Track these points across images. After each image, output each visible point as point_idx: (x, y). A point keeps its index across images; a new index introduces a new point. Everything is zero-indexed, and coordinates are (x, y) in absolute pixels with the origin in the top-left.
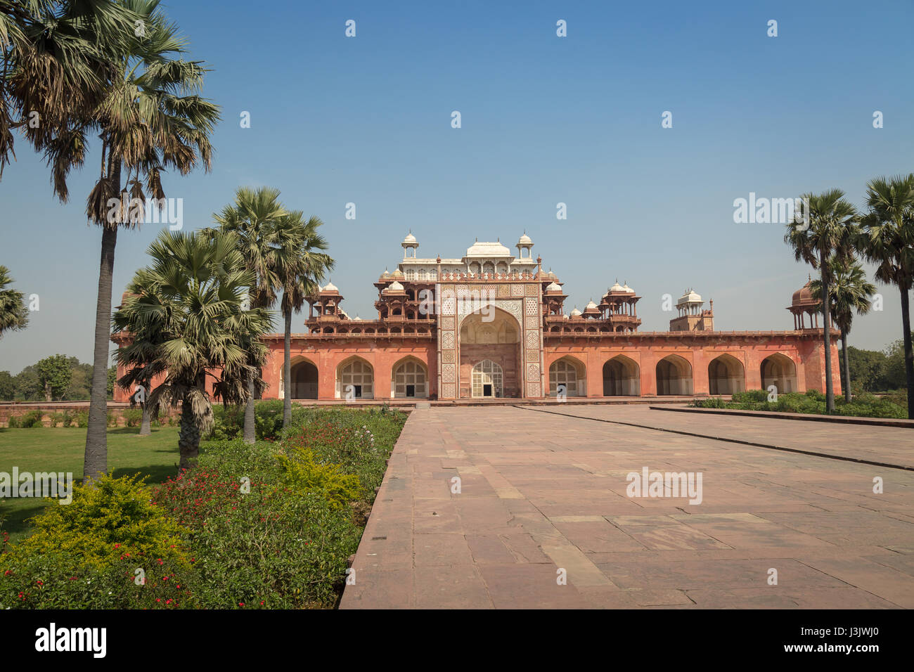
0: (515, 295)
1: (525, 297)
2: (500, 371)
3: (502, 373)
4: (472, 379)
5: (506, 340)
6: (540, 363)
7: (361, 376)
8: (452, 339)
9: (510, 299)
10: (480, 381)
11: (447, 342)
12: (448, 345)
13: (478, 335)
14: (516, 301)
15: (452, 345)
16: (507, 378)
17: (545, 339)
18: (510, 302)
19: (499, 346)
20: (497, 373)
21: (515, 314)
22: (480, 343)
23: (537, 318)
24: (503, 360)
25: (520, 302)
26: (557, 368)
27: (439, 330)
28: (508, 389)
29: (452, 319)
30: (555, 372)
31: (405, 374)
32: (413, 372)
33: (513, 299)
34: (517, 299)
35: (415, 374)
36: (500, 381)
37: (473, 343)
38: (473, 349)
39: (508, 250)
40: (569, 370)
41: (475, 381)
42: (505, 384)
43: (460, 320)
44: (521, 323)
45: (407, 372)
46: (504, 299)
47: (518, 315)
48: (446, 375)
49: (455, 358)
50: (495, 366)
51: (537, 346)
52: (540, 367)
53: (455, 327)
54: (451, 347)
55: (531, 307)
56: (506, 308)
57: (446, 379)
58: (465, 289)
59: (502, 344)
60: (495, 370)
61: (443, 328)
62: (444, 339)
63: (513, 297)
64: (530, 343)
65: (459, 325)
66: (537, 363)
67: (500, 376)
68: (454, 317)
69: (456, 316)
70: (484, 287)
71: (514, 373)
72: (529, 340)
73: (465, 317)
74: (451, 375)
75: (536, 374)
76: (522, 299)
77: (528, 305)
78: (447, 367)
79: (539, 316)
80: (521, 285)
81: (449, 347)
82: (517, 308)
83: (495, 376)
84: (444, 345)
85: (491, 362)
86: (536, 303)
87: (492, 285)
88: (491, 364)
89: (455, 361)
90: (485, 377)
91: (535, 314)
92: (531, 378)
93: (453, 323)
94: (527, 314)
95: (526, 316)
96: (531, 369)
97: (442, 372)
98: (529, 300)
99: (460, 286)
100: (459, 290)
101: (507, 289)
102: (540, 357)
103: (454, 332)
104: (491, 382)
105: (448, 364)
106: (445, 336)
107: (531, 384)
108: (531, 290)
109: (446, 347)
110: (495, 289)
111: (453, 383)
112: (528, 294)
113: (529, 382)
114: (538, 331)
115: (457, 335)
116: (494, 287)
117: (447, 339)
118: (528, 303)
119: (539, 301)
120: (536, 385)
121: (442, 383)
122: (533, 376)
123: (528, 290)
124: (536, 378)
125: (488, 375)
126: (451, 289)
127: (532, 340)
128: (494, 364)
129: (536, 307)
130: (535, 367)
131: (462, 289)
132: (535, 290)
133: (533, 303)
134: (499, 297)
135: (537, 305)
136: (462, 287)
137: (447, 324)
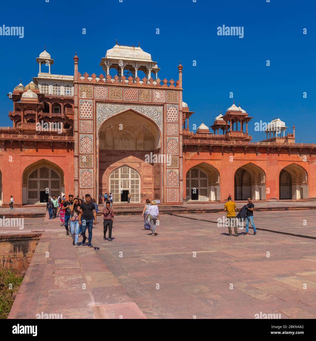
0: (156, 101)
1: (166, 103)
2: (137, 177)
3: (139, 179)
4: (110, 185)
5: (144, 148)
6: (179, 169)
8: (91, 143)
9: (151, 105)
10: (117, 187)
11: (85, 146)
12: (86, 149)
13: (116, 141)
14: (158, 107)
15: (89, 150)
16: (145, 184)
17: (184, 146)
18: (151, 108)
19: (137, 153)
20: (135, 179)
21: (155, 120)
22: (117, 149)
23: (177, 125)
24: (140, 166)
25: (161, 108)
26: (190, 176)
27: (76, 134)
28: (145, 195)
29: (90, 122)
30: (188, 179)
32: (47, 177)
33: (154, 105)
34: (158, 105)
36: (137, 187)
37: (110, 149)
38: (111, 155)
39: (150, 55)
40: (201, 177)
41: (112, 187)
42: (143, 189)
43: (99, 124)
44: (161, 129)
45: (41, 177)
46: (145, 105)
47: (158, 121)
48: (84, 180)
49: (93, 163)
50: (132, 172)
51: (177, 152)
52: (179, 173)
53: (93, 131)
54: (89, 151)
55: (171, 114)
56: (147, 114)
57: (84, 184)
58: (104, 91)
59: (139, 151)
60: (133, 176)
61: (81, 131)
62: (81, 142)
63: (155, 103)
64: (170, 150)
65: (98, 129)
66: (177, 169)
67: (137, 181)
68: (93, 120)
69: (94, 120)
70: (125, 91)
71: (151, 179)
72: (169, 146)
73: (104, 121)
74: (89, 180)
75: (175, 180)
76: (163, 105)
77: (169, 112)
78: (84, 171)
79: (179, 123)
80: (163, 92)
81: (87, 151)
82: (158, 114)
83: (133, 182)
84: (81, 149)
85: (128, 169)
86: (176, 109)
87: (134, 89)
88: (128, 170)
89: (94, 166)
90: (123, 182)
91: (175, 121)
92: (170, 184)
93: (91, 126)
94: (168, 121)
95: (167, 123)
96: (170, 175)
97: (79, 178)
98: (170, 107)
99: (100, 88)
100: (98, 92)
101: (149, 94)
102: (179, 164)
103: (92, 135)
104: (128, 187)
105: (86, 169)
106: (83, 139)
107: (170, 190)
108: (172, 97)
109: (84, 151)
110: (136, 93)
111: (92, 188)
112: (169, 100)
113: (168, 188)
114: (178, 138)
115: (96, 139)
116: (135, 91)
117: (84, 143)
118: (169, 109)
119: (179, 108)
120: (175, 190)
121: (79, 188)
122: (173, 182)
123: (169, 96)
124: (175, 184)
125: (126, 180)
126: (90, 90)
127: (172, 146)
128: (131, 170)
129: (176, 114)
130: (174, 173)
131: (101, 92)
132: (176, 97)
133: (174, 109)
134: (140, 102)
135: (177, 112)
136: (101, 89)
137: (85, 127)
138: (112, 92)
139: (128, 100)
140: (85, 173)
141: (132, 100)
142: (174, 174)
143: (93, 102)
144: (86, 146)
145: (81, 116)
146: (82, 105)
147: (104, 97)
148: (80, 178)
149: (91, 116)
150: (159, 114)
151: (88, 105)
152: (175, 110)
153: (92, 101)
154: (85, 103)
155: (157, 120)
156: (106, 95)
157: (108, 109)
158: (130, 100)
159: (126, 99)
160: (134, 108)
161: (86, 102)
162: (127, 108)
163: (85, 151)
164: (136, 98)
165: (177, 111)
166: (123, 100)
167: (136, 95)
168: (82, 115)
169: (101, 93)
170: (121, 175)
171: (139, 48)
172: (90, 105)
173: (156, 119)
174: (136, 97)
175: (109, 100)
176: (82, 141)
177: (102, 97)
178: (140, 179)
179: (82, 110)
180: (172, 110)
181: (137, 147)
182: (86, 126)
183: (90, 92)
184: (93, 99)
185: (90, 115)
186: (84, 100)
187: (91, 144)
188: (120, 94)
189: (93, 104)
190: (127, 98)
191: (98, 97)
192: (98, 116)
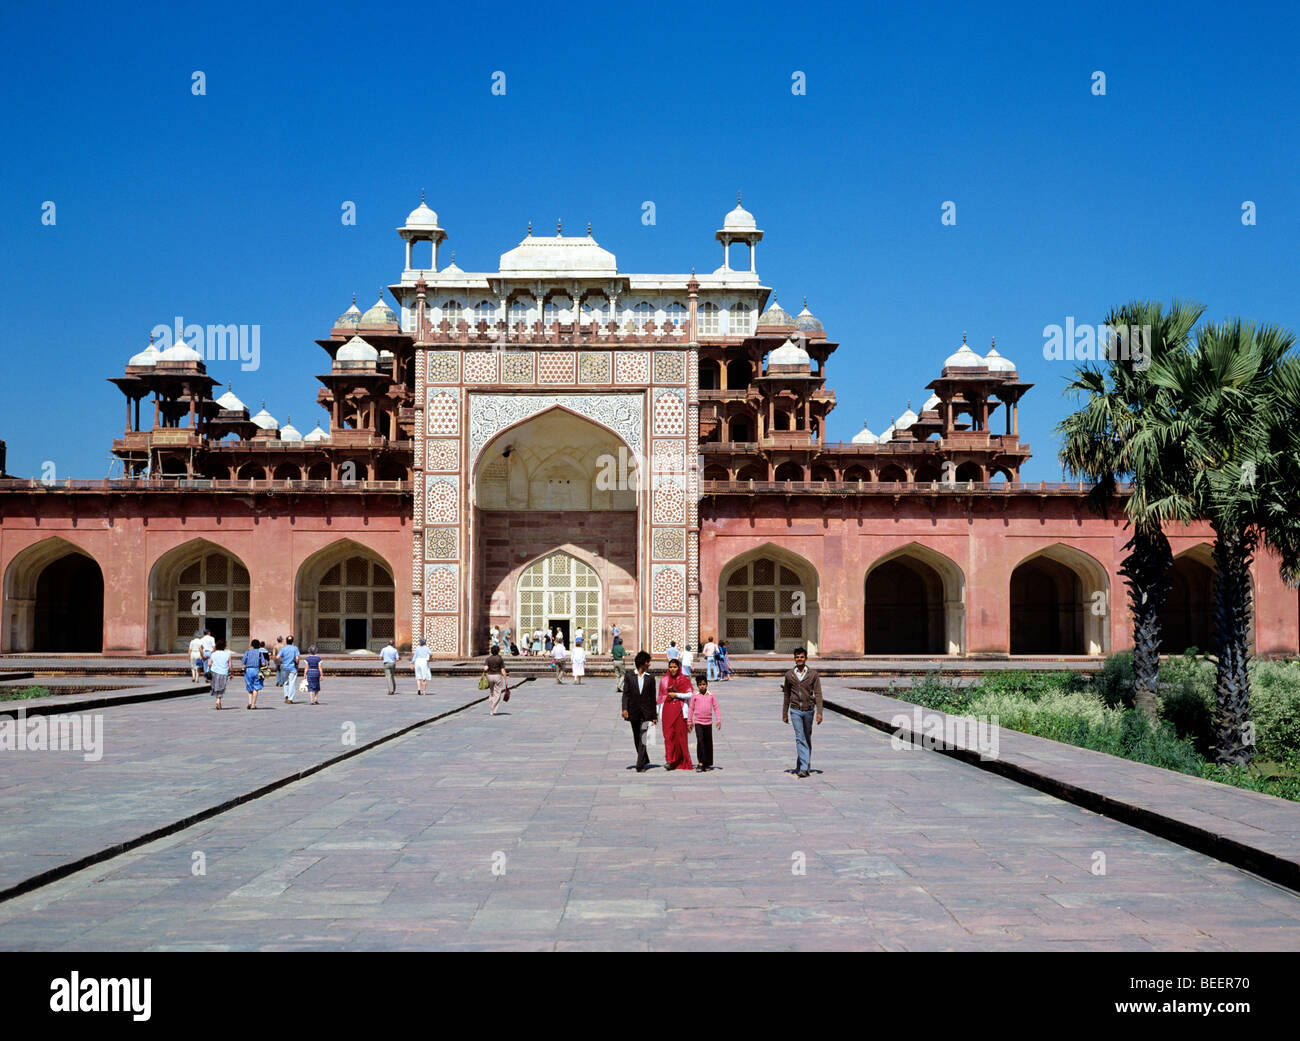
0: (623, 380)
1: (651, 386)
2: (593, 583)
3: (598, 589)
4: (519, 604)
5: (611, 502)
6: (687, 563)
7: (224, 594)
8: (454, 497)
9: (612, 392)
10: (538, 610)
11: (438, 505)
12: (442, 513)
13: (536, 486)
14: (629, 397)
15: (451, 516)
16: (613, 602)
17: (705, 501)
18: (612, 399)
19: (592, 518)
20: (587, 589)
21: (622, 432)
22: (540, 508)
23: (682, 443)
24: (601, 554)
25: (638, 399)
26: (751, 579)
27: (417, 476)
29: (453, 445)
30: (744, 589)
31: (342, 589)
32: (364, 583)
33: (620, 392)
34: (629, 392)
35: (370, 590)
36: (593, 611)
37: (521, 507)
38: (522, 524)
39: (612, 258)
40: (782, 582)
41: (525, 610)
42: (607, 619)
43: (476, 448)
46: (594, 392)
47: (631, 433)
48: (434, 592)
49: (458, 548)
50: (579, 570)
51: (680, 517)
52: (687, 574)
53: (461, 466)
54: (448, 519)
55: (666, 414)
56: (600, 416)
57: (435, 604)
58: (488, 363)
59: (599, 512)
60: (581, 582)
61: (429, 468)
62: (429, 497)
63: (620, 386)
64: (661, 511)
65: (472, 461)
66: (680, 563)
67: (593, 596)
68: (460, 438)
69: (464, 437)
70: (543, 359)
71: (632, 590)
72: (657, 501)
73: (489, 439)
74: (448, 592)
75: (676, 592)
76: (643, 391)
77: (659, 408)
78: (436, 570)
79: (687, 438)
80: (642, 355)
81: (445, 518)
82: (630, 415)
83: (580, 597)
84: (430, 513)
85: (569, 562)
86: (680, 401)
87: (564, 353)
88: (569, 566)
89: (460, 557)
90: (553, 598)
91: (676, 432)
92: (662, 604)
93: (456, 454)
94: (656, 432)
95: (652, 438)
96: (662, 580)
97: (422, 586)
98: (662, 396)
99: (478, 357)
100: (473, 367)
101: (604, 364)
102: (687, 548)
103: (457, 478)
104: (568, 612)
105: (441, 565)
106: (434, 489)
107: (661, 621)
108: (667, 367)
109: (436, 519)
110: (572, 363)
111: (454, 615)
112: (660, 377)
113: (655, 615)
115: (467, 487)
116: (569, 359)
117: (438, 497)
118: (658, 401)
119: (688, 398)
120: (676, 621)
121: (424, 614)
122: (669, 598)
123: (660, 367)
124: (676, 604)
125: (562, 592)
126: (453, 363)
127: (667, 502)
128: (578, 566)
129: (680, 414)
130: (672, 576)
131: (481, 365)
132: (679, 367)
133: (673, 401)
134: (581, 386)
135: (683, 408)
136: (481, 358)
137: (439, 456)
138: (508, 364)
139: (551, 381)
140: (438, 575)
141: (561, 381)
142: (674, 578)
143: (461, 391)
144: (441, 505)
145: (431, 430)
146: (433, 401)
147: (488, 379)
148: (426, 586)
149: (455, 430)
150: (633, 416)
151: (447, 402)
152: (676, 401)
153: (457, 390)
154: (440, 395)
155: (627, 431)
156: (493, 373)
157: (498, 409)
158: (556, 381)
159: (545, 381)
160: (565, 401)
161: (443, 394)
162: (548, 402)
163: (440, 518)
164: (569, 377)
165: (682, 404)
166: (536, 385)
167: (569, 368)
168: (433, 427)
169: (481, 369)
170: (550, 578)
171: (590, 240)
172: (454, 401)
173: (624, 430)
174: (572, 372)
175: (500, 385)
176: (431, 493)
177: (484, 377)
178: (601, 590)
179: (433, 414)
180: (669, 404)
181: (593, 500)
182: (443, 455)
183: (453, 366)
184: (461, 385)
185: (454, 427)
186: (439, 389)
187: (454, 501)
188: (530, 368)
189: (461, 397)
190: (548, 377)
191: (474, 378)
192: (473, 428)
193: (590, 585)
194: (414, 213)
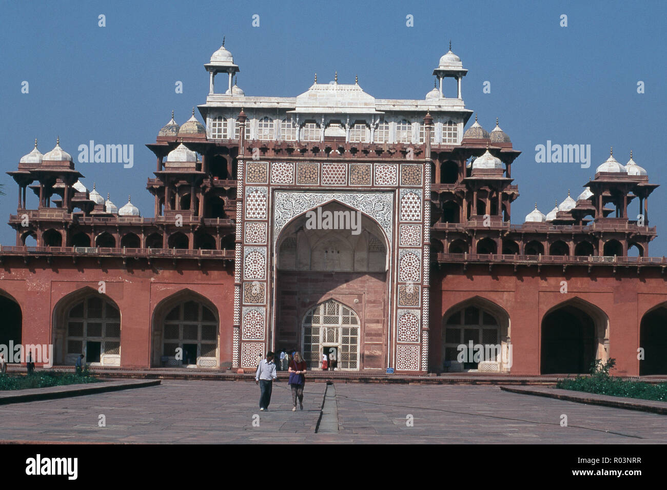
0: (380, 183)
1: (399, 187)
2: (354, 321)
3: (358, 326)
4: (303, 336)
5: (368, 267)
6: (421, 309)
7: (100, 325)
8: (263, 262)
9: (372, 191)
10: (317, 340)
11: (252, 267)
12: (255, 272)
13: (316, 255)
14: (384, 195)
15: (260, 275)
16: (368, 335)
17: (432, 267)
18: (372, 196)
19: (355, 276)
20: (350, 326)
21: (378, 219)
22: (319, 270)
23: (419, 227)
24: (360, 302)
25: (389, 197)
26: (463, 320)
27: (238, 247)
28: (368, 356)
29: (263, 226)
30: (458, 327)
31: (181, 323)
32: (196, 319)
33: (377, 191)
34: (383, 191)
35: (199, 324)
36: (354, 340)
37: (305, 269)
38: (307, 281)
41: (307, 339)
42: (364, 346)
43: (279, 227)
44: (389, 235)
45: (185, 319)
46: (359, 191)
47: (385, 220)
48: (249, 326)
49: (265, 297)
50: (345, 312)
51: (417, 278)
52: (422, 317)
53: (268, 241)
54: (259, 277)
55: (409, 207)
56: (363, 208)
57: (249, 334)
58: (288, 171)
59: (360, 273)
60: (346, 321)
61: (246, 242)
62: (247, 261)
63: (378, 187)
64: (404, 273)
65: (276, 237)
66: (417, 309)
67: (354, 331)
68: (267, 221)
69: (270, 221)
70: (325, 168)
71: (381, 327)
72: (402, 266)
73: (287, 222)
74: (258, 326)
75: (413, 329)
76: (394, 191)
77: (404, 203)
78: (250, 311)
79: (423, 223)
80: (393, 166)
81: (257, 276)
82: (384, 208)
83: (345, 331)
84: (246, 272)
85: (338, 306)
86: (418, 198)
87: (340, 164)
88: (338, 310)
89: (267, 303)
90: (327, 331)
91: (415, 220)
92: (404, 337)
93: (265, 233)
94: (401, 220)
95: (399, 224)
96: (404, 320)
97: (240, 322)
98: (406, 194)
99: (280, 166)
100: (277, 173)
101: (367, 172)
102: (422, 299)
103: (265, 249)
104: (337, 341)
105: (253, 308)
106: (249, 256)
107: (403, 348)
108: (410, 175)
109: (251, 276)
110: (345, 171)
111: (262, 342)
112: (405, 181)
113: (399, 344)
114: (420, 251)
115: (272, 255)
116: (343, 168)
117: (252, 262)
118: (403, 198)
119: (424, 196)
120: (413, 349)
121: (240, 341)
122: (409, 333)
123: (405, 175)
124: (413, 337)
125: (333, 328)
126: (264, 170)
127: (408, 267)
128: (344, 309)
129: (418, 207)
130: (411, 317)
131: (282, 172)
132: (418, 175)
133: (413, 198)
134: (350, 187)
135: (420, 203)
136: (283, 167)
137: (253, 234)
138: (301, 171)
139: (330, 184)
140: (251, 315)
141: (337, 184)
142: (412, 319)
143: (269, 189)
144: (254, 267)
145: (248, 216)
146: (249, 196)
147: (288, 181)
148: (243, 322)
149: (264, 216)
150: (386, 207)
151: (259, 196)
152: (416, 198)
153: (266, 188)
154: (254, 192)
155: (382, 218)
156: (291, 177)
157: (294, 202)
158: (334, 184)
159: (326, 183)
160: (339, 197)
161: (257, 191)
162: (328, 198)
163: (253, 276)
164: (343, 181)
165: (419, 200)
166: (320, 186)
167: (343, 174)
168: (249, 214)
169: (282, 174)
170: (325, 318)
172: (264, 196)
173: (380, 218)
174: (345, 178)
175: (295, 185)
176: (247, 259)
177: (284, 180)
178: (360, 327)
179: (249, 205)
180: (411, 200)
181: (355, 265)
182: (255, 233)
183: (263, 172)
184: (269, 185)
185: (263, 214)
186: (253, 187)
187: (263, 264)
188: (316, 174)
189: (269, 193)
190: (328, 181)
191: (277, 181)
192: (276, 215)
193: (352, 323)
194: (216, 54)
